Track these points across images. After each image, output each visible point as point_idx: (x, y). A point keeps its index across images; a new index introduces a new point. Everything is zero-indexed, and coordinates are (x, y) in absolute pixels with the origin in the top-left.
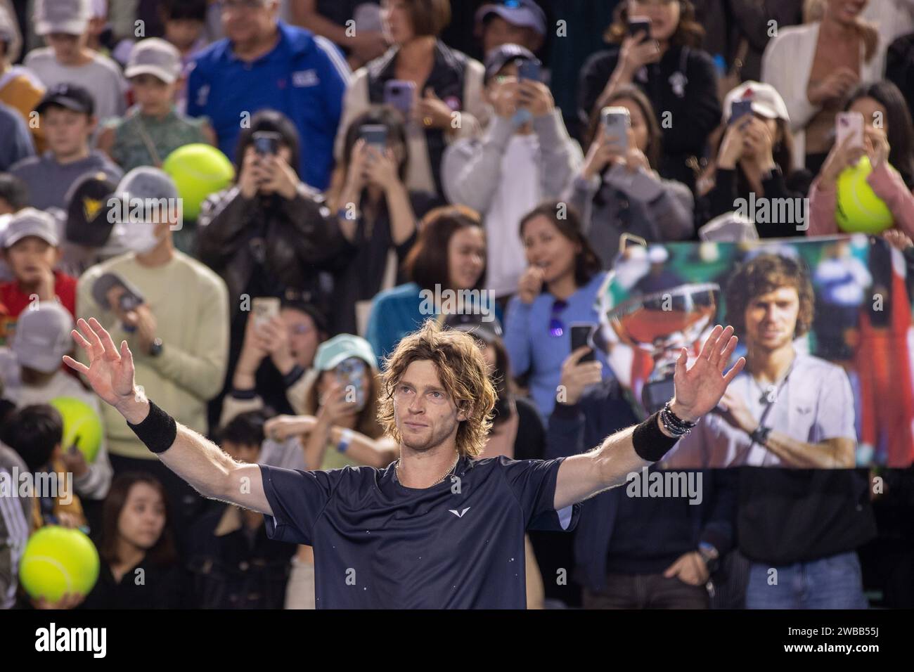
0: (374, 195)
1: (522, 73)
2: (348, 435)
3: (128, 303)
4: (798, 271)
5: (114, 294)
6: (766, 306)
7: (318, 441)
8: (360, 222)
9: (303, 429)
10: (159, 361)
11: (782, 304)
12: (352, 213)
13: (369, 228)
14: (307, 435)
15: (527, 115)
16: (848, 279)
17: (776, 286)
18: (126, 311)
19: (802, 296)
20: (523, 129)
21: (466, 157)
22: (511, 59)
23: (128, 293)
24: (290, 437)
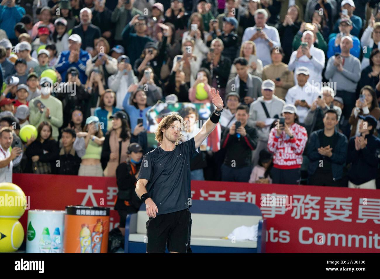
0: (96, 85)
1: (125, 62)
2: (95, 137)
3: (42, 106)
4: (195, 110)
5: (39, 104)
6: (188, 117)
7: (88, 138)
8: (92, 90)
9: (84, 135)
10: (51, 120)
11: (192, 117)
12: (91, 88)
13: (94, 92)
14: (85, 137)
15: (126, 71)
16: (206, 113)
17: (190, 114)
18: (42, 108)
19: (196, 116)
20: (125, 74)
21: (113, 80)
22: (123, 59)
23: (42, 104)
24: (81, 137)
